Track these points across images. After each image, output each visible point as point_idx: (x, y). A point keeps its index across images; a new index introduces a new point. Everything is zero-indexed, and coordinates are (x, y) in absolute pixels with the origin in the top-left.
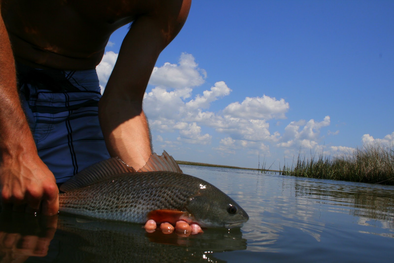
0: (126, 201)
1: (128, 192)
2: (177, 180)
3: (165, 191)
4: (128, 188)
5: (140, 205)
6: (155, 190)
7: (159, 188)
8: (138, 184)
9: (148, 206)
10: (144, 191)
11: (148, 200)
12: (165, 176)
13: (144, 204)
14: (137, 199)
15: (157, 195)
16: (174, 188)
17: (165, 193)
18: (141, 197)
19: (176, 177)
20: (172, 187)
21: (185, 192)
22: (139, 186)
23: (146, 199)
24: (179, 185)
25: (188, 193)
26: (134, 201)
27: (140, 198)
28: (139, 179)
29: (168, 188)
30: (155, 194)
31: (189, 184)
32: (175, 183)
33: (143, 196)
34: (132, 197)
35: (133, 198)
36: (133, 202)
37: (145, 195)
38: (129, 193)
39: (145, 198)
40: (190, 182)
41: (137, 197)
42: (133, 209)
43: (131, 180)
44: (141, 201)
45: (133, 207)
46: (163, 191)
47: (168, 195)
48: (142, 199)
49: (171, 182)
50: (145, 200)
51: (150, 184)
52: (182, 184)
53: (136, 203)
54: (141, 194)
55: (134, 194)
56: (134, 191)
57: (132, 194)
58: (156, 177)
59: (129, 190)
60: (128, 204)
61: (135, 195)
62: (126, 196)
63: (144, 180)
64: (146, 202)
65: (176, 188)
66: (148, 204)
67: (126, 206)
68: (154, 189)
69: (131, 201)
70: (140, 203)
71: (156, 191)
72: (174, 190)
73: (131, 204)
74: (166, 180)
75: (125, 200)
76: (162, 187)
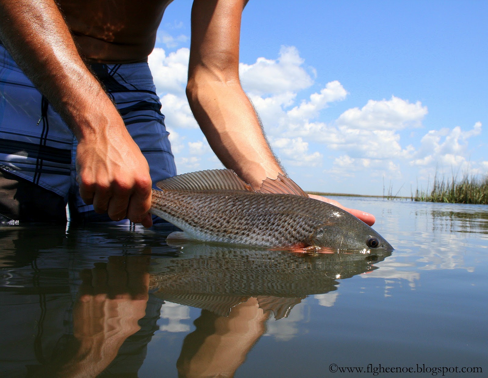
0: (237, 227)
1: (241, 215)
2: (302, 206)
3: (285, 219)
4: (243, 211)
5: (254, 235)
6: (274, 217)
7: (278, 215)
8: (254, 208)
9: (264, 237)
10: (261, 218)
11: (264, 229)
12: (287, 201)
13: (259, 234)
14: (251, 227)
15: (276, 224)
16: (297, 216)
17: (285, 221)
18: (256, 224)
19: (300, 202)
20: (295, 215)
21: (311, 222)
22: (256, 210)
23: (262, 228)
24: (304, 212)
25: (314, 223)
26: (247, 228)
27: (255, 226)
28: (256, 202)
29: (290, 215)
30: (273, 222)
31: (316, 211)
32: (299, 209)
33: (258, 224)
34: (245, 223)
35: (247, 224)
36: (245, 229)
37: (261, 223)
38: (242, 217)
39: (260, 226)
40: (317, 209)
41: (251, 223)
42: (244, 238)
43: (247, 202)
44: (256, 229)
45: (245, 236)
46: (283, 220)
47: (289, 224)
48: (257, 227)
49: (294, 208)
50: (260, 229)
51: (268, 210)
52: (307, 212)
53: (249, 231)
54: (256, 221)
55: (248, 220)
56: (249, 215)
57: (246, 220)
58: (276, 201)
59: (243, 213)
60: (239, 231)
61: (249, 222)
62: (238, 221)
63: (261, 203)
64: (262, 232)
65: (299, 216)
66: (264, 234)
67: (237, 233)
68: (272, 216)
69: (244, 227)
70: (254, 232)
71: (275, 219)
72: (297, 218)
73: (243, 232)
74: (288, 205)
75: (236, 225)
76: (282, 215)
